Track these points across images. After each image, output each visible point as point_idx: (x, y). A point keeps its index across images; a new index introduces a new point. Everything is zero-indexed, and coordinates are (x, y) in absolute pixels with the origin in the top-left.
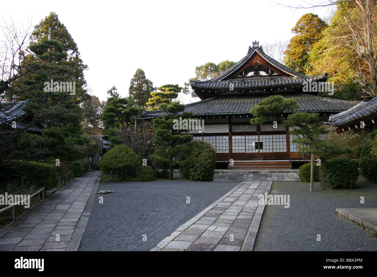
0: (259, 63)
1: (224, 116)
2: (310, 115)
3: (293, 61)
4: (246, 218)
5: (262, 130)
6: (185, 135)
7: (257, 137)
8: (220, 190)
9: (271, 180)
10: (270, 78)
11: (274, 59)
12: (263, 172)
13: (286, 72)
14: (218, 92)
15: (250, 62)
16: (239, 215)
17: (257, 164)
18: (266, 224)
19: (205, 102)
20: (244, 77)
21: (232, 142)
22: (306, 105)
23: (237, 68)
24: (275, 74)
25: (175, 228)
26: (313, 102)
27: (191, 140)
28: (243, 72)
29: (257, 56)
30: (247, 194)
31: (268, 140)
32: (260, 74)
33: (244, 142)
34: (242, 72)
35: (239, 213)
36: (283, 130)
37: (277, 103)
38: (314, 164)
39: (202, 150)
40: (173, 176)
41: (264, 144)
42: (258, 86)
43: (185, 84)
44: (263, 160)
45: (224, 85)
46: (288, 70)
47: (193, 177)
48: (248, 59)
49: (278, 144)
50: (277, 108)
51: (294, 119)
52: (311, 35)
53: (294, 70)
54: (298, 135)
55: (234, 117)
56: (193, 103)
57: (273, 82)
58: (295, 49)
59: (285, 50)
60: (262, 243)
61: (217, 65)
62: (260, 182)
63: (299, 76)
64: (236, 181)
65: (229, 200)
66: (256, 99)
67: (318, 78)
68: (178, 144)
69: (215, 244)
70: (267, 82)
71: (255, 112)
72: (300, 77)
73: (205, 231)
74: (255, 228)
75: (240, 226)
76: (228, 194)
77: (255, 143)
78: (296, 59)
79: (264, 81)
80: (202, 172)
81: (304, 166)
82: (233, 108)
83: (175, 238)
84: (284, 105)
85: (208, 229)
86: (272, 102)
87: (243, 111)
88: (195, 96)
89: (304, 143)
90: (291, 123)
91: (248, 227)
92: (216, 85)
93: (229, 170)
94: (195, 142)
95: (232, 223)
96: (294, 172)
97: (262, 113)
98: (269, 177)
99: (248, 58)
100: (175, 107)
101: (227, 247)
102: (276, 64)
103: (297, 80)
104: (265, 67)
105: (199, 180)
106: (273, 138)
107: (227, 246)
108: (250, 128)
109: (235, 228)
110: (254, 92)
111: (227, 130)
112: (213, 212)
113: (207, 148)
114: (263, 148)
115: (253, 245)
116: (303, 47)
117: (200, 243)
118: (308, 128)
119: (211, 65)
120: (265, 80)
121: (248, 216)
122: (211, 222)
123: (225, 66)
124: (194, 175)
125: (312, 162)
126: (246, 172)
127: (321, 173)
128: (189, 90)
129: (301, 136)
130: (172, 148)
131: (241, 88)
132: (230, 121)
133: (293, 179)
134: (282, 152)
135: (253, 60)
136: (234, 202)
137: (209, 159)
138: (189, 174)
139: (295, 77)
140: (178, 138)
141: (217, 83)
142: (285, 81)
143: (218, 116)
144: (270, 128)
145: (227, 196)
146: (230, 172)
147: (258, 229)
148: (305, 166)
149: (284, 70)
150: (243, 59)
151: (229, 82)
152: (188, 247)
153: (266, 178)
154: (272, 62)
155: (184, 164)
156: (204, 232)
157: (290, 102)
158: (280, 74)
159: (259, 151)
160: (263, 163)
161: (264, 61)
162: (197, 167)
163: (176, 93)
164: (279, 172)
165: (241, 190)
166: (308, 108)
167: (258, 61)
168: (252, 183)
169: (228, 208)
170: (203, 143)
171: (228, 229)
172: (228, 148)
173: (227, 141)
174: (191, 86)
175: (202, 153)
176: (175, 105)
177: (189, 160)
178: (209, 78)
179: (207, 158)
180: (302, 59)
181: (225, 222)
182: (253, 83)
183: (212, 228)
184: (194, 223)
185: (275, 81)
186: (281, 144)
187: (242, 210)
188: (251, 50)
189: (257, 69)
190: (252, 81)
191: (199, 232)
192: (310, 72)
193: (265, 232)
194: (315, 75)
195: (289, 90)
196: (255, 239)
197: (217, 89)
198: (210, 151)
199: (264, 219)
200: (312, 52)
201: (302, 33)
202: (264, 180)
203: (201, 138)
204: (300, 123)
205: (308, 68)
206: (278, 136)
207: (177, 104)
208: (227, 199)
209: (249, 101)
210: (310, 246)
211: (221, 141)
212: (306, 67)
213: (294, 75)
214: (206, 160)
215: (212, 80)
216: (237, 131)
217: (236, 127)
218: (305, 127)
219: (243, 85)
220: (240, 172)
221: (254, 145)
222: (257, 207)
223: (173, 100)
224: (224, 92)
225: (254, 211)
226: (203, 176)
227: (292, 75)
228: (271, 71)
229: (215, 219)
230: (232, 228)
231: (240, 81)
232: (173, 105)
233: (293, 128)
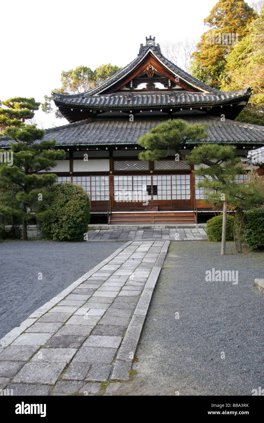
0: (154, 70)
1: (102, 148)
2: (223, 149)
3: (204, 68)
4: (131, 295)
5: (157, 168)
6: (44, 175)
7: (149, 178)
8: (95, 255)
9: (169, 239)
10: (170, 93)
11: (177, 65)
12: (158, 228)
13: (192, 85)
14: (95, 112)
15: (142, 69)
16: (121, 290)
17: (149, 216)
18: (158, 302)
19: (75, 126)
20: (132, 90)
21: (113, 186)
22: (218, 134)
23: (122, 76)
24: (177, 87)
25: (28, 313)
26: (229, 130)
27: (54, 182)
28: (132, 83)
29: (152, 59)
30: (133, 259)
31: (164, 183)
32: (156, 87)
33: (132, 185)
34: (129, 83)
35: (122, 287)
36: (186, 168)
37: (177, 130)
38: (226, 217)
39: (69, 197)
40: (28, 235)
41: (159, 188)
42: (152, 104)
43: (46, 97)
44: (157, 210)
45: (102, 102)
46: (195, 82)
47: (57, 236)
48: (139, 63)
49: (179, 187)
50: (177, 138)
51: (200, 153)
52: (231, 29)
53: (204, 82)
54: (205, 177)
55: (117, 148)
56: (57, 127)
57: (174, 100)
58: (207, 50)
59: (193, 52)
60: (152, 330)
61: (93, 70)
62: (153, 242)
63: (210, 92)
64: (119, 240)
65: (108, 269)
66: (149, 124)
67: (238, 95)
68: (34, 189)
69: (85, 334)
70: (165, 99)
71: (145, 143)
72: (212, 93)
73: (71, 316)
74: (143, 309)
75: (122, 306)
76: (106, 260)
77: (146, 186)
78: (208, 66)
79: (161, 97)
80: (70, 229)
81: (214, 220)
82: (116, 136)
83: (27, 329)
84: (187, 133)
85: (76, 313)
86: (170, 129)
87: (130, 140)
88: (61, 117)
89: (214, 188)
90: (195, 160)
91: (133, 307)
92: (91, 100)
93: (110, 225)
94: (59, 185)
95: (112, 302)
96: (200, 227)
97: (155, 144)
98: (166, 234)
99: (138, 61)
100: (29, 133)
101: (102, 338)
102: (179, 72)
103: (207, 98)
104: (162, 76)
105: (66, 240)
106: (171, 180)
107: (103, 336)
108: (140, 165)
109: (114, 310)
110: (146, 113)
111: (107, 169)
112: (85, 287)
113: (78, 193)
114: (158, 194)
115: (140, 333)
116: (219, 47)
117: (64, 334)
118: (220, 166)
119: (85, 70)
120: (163, 96)
121: (134, 291)
122: (81, 302)
123: (105, 72)
124: (58, 233)
125: (224, 214)
126: (134, 228)
127: (237, 229)
128: (51, 107)
129: (210, 178)
130: (26, 194)
131: (127, 107)
132: (111, 154)
133: (199, 238)
134: (185, 199)
135: (146, 65)
136: (115, 271)
137: (81, 210)
138: (52, 232)
139: (206, 92)
140: (35, 178)
141: (92, 99)
142: (190, 97)
143: (94, 147)
144: (168, 166)
145: (106, 263)
146: (111, 228)
147: (147, 310)
148: (216, 219)
149: (189, 82)
150: (131, 63)
151: (110, 97)
152: (46, 342)
153: (161, 236)
154: (174, 69)
155: (44, 217)
156: (70, 318)
157: (196, 129)
158: (184, 87)
159: (152, 198)
160: (157, 215)
161: (162, 67)
162: (63, 221)
163: (32, 111)
164: (179, 227)
165: (126, 253)
166: (222, 138)
167: (152, 67)
168: (142, 244)
169: (107, 281)
170: (71, 187)
171: (105, 312)
172: (108, 193)
173: (107, 183)
174: (54, 100)
175: (69, 202)
176: (28, 130)
177: (51, 211)
178: (81, 90)
179: (77, 209)
180: (217, 66)
181: (101, 301)
182: (146, 99)
183: (83, 311)
184: (56, 305)
185: (176, 98)
186: (183, 187)
187: (126, 282)
188: (144, 51)
189: (151, 79)
190: (144, 96)
191: (63, 318)
192: (227, 86)
193: (157, 314)
194: (233, 90)
195: (196, 111)
196: (142, 324)
197: (93, 106)
198: (81, 199)
199: (156, 296)
200: (231, 55)
201: (219, 27)
202: (158, 239)
203: (69, 179)
204: (208, 160)
205: (225, 80)
206: (178, 177)
207: (33, 129)
208: (106, 268)
209: (139, 127)
210: (218, 332)
211: (98, 184)
212: (222, 78)
213: (203, 89)
214: (75, 211)
215: (86, 93)
216: (121, 169)
217: (119, 164)
218: (216, 166)
219: (131, 103)
220: (125, 228)
221: (145, 188)
222: (147, 278)
223: (28, 122)
224: (103, 112)
225: (142, 284)
226: (72, 235)
227: (201, 89)
228: (171, 83)
229: (86, 297)
230: (110, 310)
231: (127, 96)
232: (25, 130)
233: (199, 167)
